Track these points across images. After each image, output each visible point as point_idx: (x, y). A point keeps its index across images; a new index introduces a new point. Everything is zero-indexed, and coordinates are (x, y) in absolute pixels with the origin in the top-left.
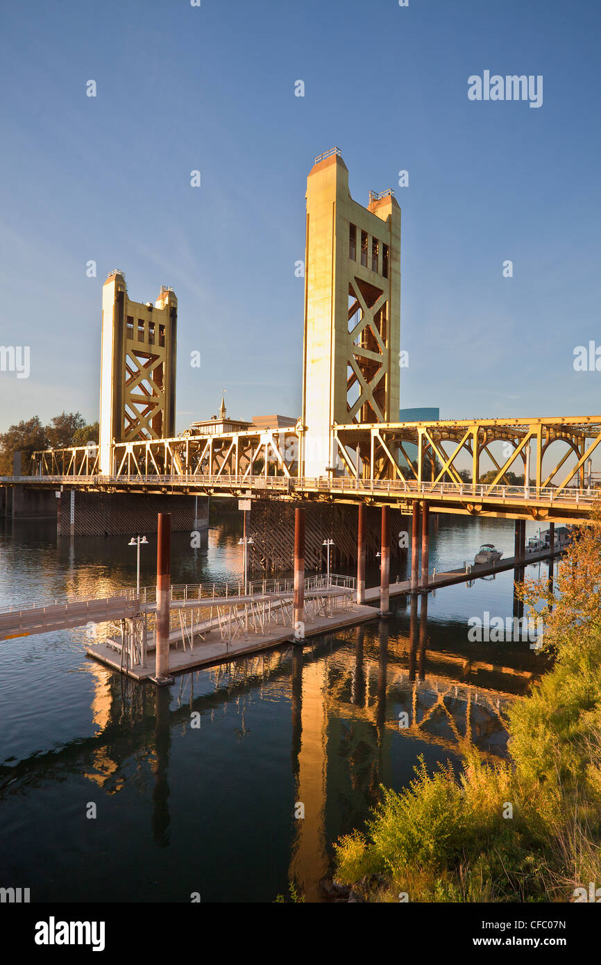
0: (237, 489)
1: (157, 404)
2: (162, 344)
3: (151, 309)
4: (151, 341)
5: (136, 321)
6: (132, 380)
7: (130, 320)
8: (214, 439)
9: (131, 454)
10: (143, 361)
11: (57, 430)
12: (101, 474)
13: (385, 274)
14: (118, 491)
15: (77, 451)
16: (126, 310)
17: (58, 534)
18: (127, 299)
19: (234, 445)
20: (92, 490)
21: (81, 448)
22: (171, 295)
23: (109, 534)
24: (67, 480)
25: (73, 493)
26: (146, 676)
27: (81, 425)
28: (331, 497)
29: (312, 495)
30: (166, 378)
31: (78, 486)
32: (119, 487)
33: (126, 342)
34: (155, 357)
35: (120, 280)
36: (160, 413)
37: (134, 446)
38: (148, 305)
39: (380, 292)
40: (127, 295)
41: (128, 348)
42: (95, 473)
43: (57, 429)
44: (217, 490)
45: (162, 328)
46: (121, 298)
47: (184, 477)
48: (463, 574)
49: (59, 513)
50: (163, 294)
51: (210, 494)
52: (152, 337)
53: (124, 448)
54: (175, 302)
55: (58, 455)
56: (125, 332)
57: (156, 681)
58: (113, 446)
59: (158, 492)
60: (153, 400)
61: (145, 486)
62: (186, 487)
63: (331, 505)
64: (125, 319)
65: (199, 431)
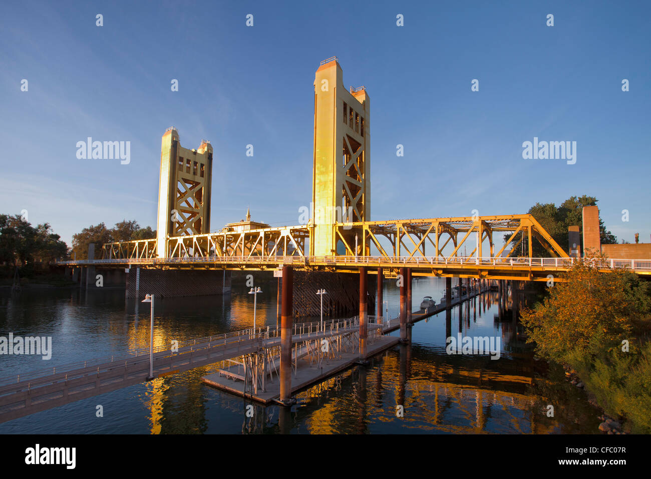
0: (263, 265)
1: (198, 213)
2: (202, 175)
3: (195, 153)
4: (195, 173)
5: (185, 161)
6: (181, 197)
7: (181, 159)
8: (246, 234)
9: (181, 244)
10: (189, 186)
11: (120, 232)
12: (158, 257)
13: (362, 135)
14: (171, 269)
15: (139, 243)
16: (179, 153)
17: (126, 297)
18: (180, 146)
19: (261, 237)
20: (151, 268)
21: (142, 241)
22: (209, 146)
23: (165, 296)
24: (132, 261)
25: (138, 270)
26: (271, 399)
27: (136, 228)
28: (334, 269)
29: (321, 267)
30: (204, 197)
31: (141, 265)
32: (171, 266)
33: (178, 172)
34: (197, 184)
35: (175, 134)
36: (200, 220)
37: (184, 239)
38: (193, 150)
39: (360, 145)
40: (179, 144)
41: (179, 177)
42: (153, 257)
43: (119, 230)
44: (248, 266)
45: (202, 165)
46: (175, 144)
47: (222, 258)
48: (423, 314)
49: (127, 283)
50: (203, 145)
51: (242, 269)
52: (196, 171)
53: (176, 240)
54: (212, 151)
55: (123, 246)
56: (177, 167)
57: (282, 403)
58: (168, 239)
59: (203, 269)
60: (196, 210)
61: (192, 264)
62: (224, 265)
63: (334, 273)
64: (178, 158)
65: (233, 229)
